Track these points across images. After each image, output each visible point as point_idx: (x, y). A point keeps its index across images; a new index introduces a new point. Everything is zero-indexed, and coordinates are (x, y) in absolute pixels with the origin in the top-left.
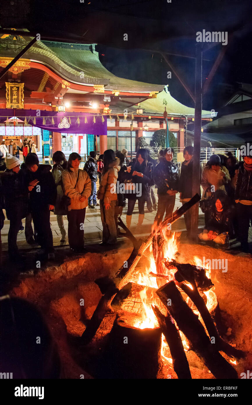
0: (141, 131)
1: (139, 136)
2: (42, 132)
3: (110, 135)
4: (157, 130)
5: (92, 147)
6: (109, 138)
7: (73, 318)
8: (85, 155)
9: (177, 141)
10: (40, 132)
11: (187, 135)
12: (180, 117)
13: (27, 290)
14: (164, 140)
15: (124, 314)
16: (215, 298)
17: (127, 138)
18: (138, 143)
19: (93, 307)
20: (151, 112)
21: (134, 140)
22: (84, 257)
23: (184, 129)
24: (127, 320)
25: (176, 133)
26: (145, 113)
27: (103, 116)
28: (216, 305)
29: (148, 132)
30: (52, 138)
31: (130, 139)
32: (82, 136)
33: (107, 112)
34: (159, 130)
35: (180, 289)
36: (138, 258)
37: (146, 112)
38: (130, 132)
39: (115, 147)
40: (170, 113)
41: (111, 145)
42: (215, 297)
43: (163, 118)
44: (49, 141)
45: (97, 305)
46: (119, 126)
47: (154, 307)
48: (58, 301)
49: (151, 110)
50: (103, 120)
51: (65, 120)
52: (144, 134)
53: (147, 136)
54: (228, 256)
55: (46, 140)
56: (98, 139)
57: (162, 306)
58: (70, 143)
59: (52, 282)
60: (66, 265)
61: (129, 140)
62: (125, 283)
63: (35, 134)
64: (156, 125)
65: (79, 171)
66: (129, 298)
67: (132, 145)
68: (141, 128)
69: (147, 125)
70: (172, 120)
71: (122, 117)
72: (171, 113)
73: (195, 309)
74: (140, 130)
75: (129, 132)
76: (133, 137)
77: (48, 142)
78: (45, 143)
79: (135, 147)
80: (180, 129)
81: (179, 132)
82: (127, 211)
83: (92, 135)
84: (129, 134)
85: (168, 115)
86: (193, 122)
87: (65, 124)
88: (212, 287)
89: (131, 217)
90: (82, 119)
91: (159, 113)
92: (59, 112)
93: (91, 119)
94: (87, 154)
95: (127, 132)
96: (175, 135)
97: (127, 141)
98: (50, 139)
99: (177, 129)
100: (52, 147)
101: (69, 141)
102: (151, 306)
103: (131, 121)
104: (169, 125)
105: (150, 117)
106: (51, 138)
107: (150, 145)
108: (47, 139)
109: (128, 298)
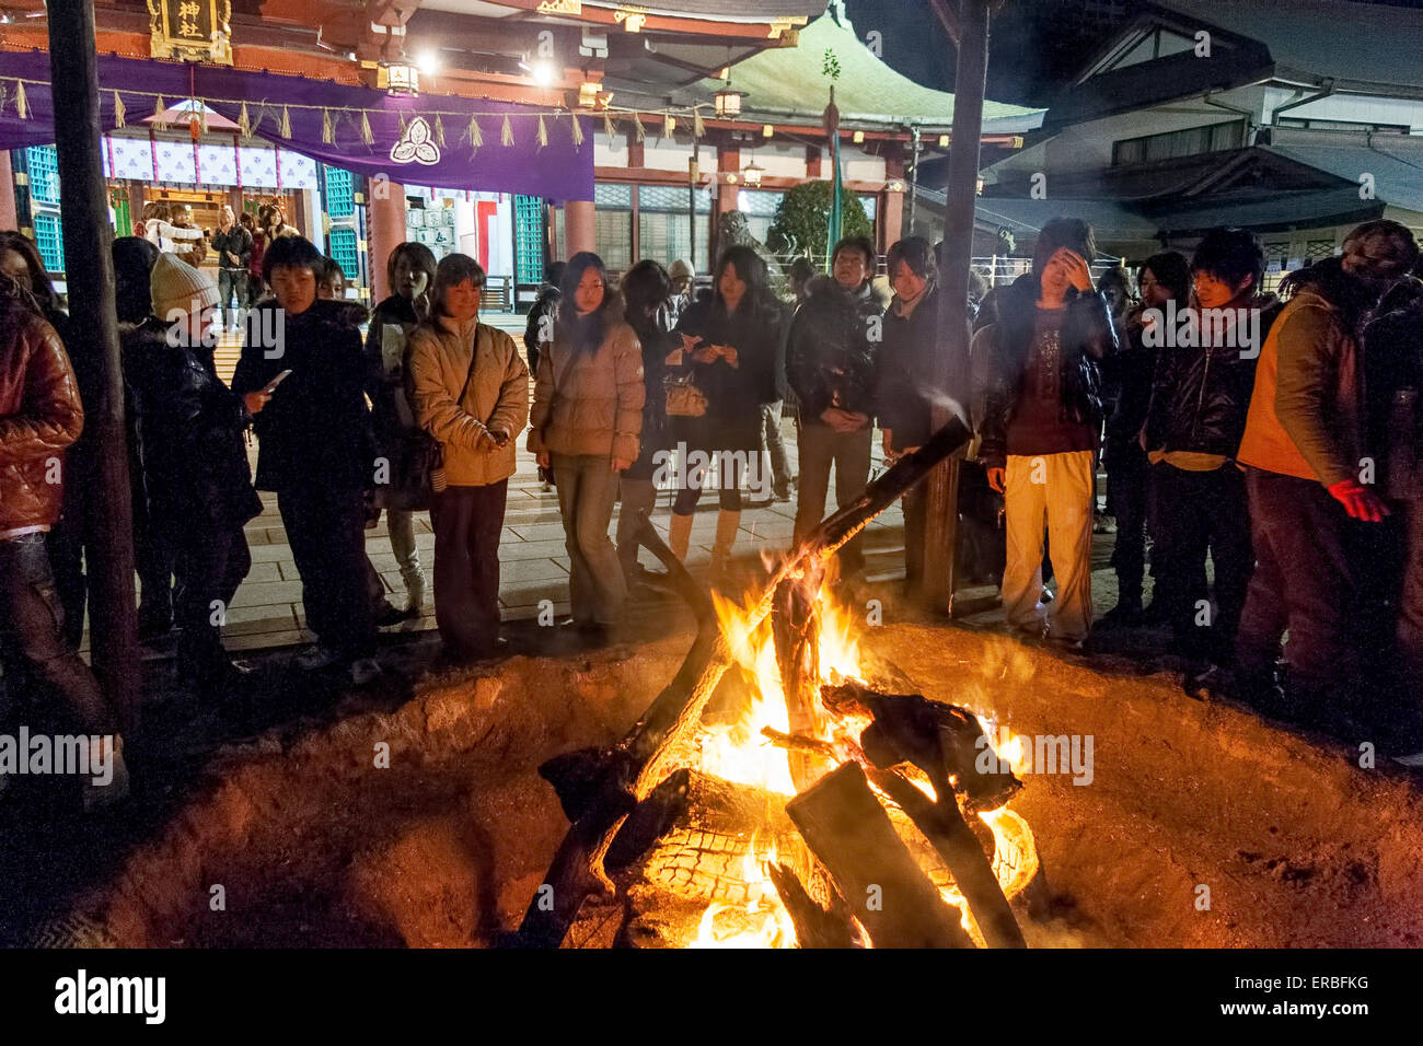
0: (731, 189)
1: (725, 208)
2: (321, 177)
3: (608, 201)
4: (793, 185)
5: (534, 248)
6: (601, 213)
7: (445, 927)
8: (506, 282)
9: (874, 231)
10: (310, 174)
11: (914, 204)
12: (891, 128)
13: (249, 818)
14: (823, 227)
15: (659, 900)
16: (1027, 840)
17: (678, 217)
18: (721, 235)
19: (528, 877)
20: (773, 109)
21: (702, 223)
22: (499, 675)
23: (902, 181)
24: (668, 925)
25: (873, 200)
26: (751, 111)
27: (577, 116)
28: (1032, 872)
29: (758, 195)
30: (367, 206)
31: (686, 220)
32: (494, 204)
33: (592, 103)
34: (806, 185)
35: (885, 799)
36: (716, 674)
37: (754, 107)
38: (688, 193)
39: (629, 255)
40: (850, 111)
41: (612, 245)
42: (1028, 834)
43: (823, 133)
44: (351, 216)
45: (547, 870)
46: (642, 163)
47: (781, 871)
48: (385, 859)
49: (774, 100)
50: (579, 136)
51: (418, 130)
52: (745, 203)
53: (755, 211)
54: (1076, 675)
55: (339, 210)
56: (559, 217)
57: (811, 866)
58: (445, 232)
59: (358, 781)
60: (423, 710)
61: (683, 222)
62: (662, 773)
63: (290, 183)
64: (791, 166)
65: (476, 331)
66: (676, 831)
67: (697, 244)
68: (732, 178)
69: (755, 163)
70: (859, 145)
71: (655, 128)
72: (855, 112)
73: (947, 884)
74: (729, 185)
75: (682, 190)
76: (701, 213)
77: (347, 220)
78: (336, 224)
79: (706, 252)
80: (890, 181)
81: (882, 196)
82: (674, 500)
83: (533, 199)
84: (682, 202)
85: (842, 120)
86: (942, 150)
87: (417, 144)
88: (1014, 792)
89: (691, 521)
90: (491, 128)
91: (807, 112)
92: (391, 92)
93: (526, 130)
94: (515, 277)
95: (675, 191)
96: (869, 207)
97: (677, 228)
98: (357, 208)
99: (874, 184)
100: (365, 243)
101: (439, 223)
102: (766, 865)
103: (692, 146)
104: (845, 166)
105: (768, 131)
106: (360, 205)
107: (766, 244)
108: (346, 210)
109: (675, 833)
